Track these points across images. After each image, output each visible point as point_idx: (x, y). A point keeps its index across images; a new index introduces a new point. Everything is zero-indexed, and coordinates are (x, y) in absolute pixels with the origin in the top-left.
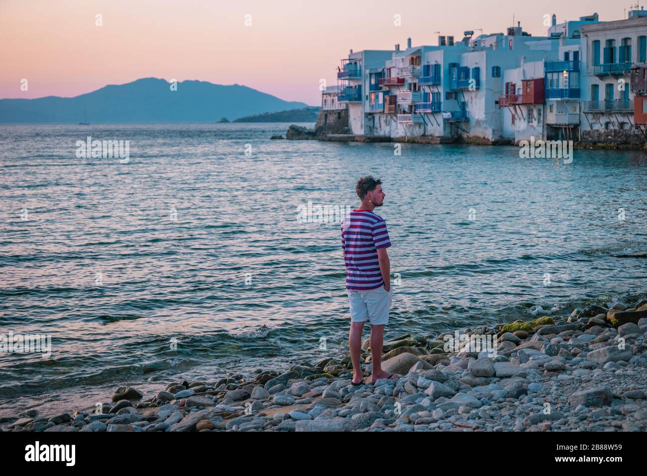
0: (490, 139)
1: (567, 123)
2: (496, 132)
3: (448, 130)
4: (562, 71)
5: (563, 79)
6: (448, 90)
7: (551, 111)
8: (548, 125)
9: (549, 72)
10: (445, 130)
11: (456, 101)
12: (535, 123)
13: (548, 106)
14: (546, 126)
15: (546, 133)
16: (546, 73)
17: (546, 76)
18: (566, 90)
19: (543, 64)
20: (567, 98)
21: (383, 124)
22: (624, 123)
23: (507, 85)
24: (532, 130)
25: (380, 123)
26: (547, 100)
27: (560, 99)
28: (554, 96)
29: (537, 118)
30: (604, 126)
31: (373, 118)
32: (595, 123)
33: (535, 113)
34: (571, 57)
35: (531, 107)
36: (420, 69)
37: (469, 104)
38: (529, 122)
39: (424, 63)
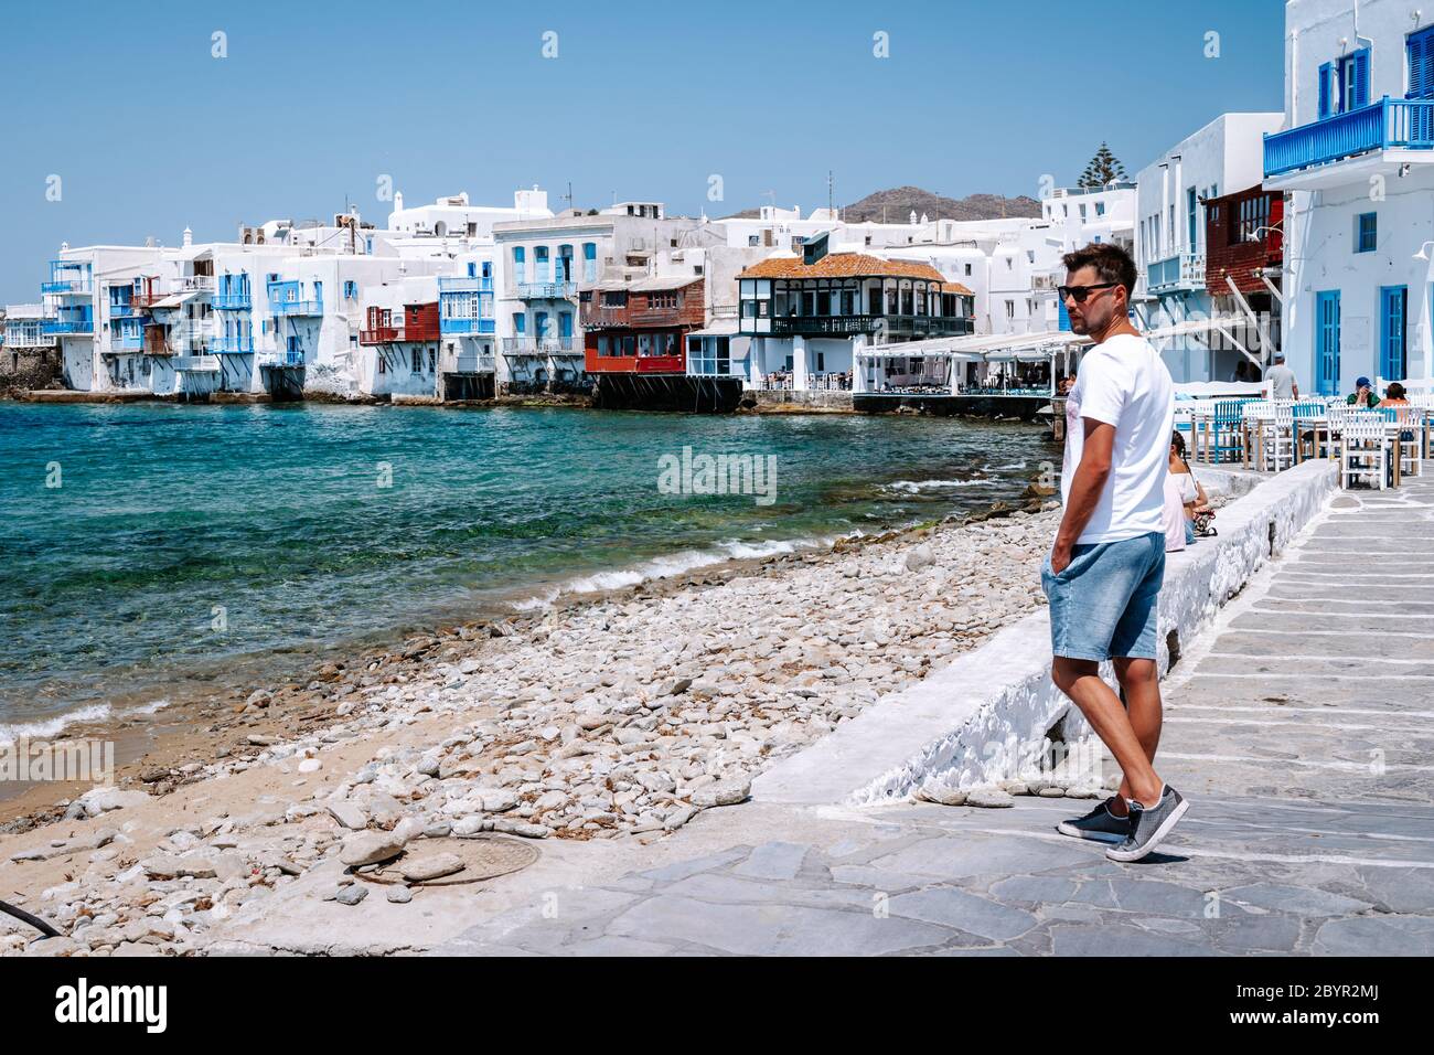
0: (346, 396)
1: (477, 371)
2: (355, 385)
3: (267, 382)
4: (467, 293)
5: (467, 305)
6: (267, 318)
8: (446, 374)
9: (446, 293)
10: (261, 381)
11: (279, 335)
12: (425, 371)
14: (443, 376)
15: (443, 386)
16: (442, 294)
17: (441, 300)
18: (475, 320)
19: (436, 281)
20: (476, 333)
21: (137, 373)
22: (565, 371)
23: (370, 310)
24: (420, 381)
25: (131, 372)
26: (443, 335)
27: (466, 335)
28: (454, 330)
29: (427, 364)
30: (533, 376)
31: (117, 362)
32: (519, 371)
33: (426, 357)
34: (479, 271)
35: (419, 346)
36: (214, 283)
37: (304, 340)
38: (415, 370)
39: (219, 271)
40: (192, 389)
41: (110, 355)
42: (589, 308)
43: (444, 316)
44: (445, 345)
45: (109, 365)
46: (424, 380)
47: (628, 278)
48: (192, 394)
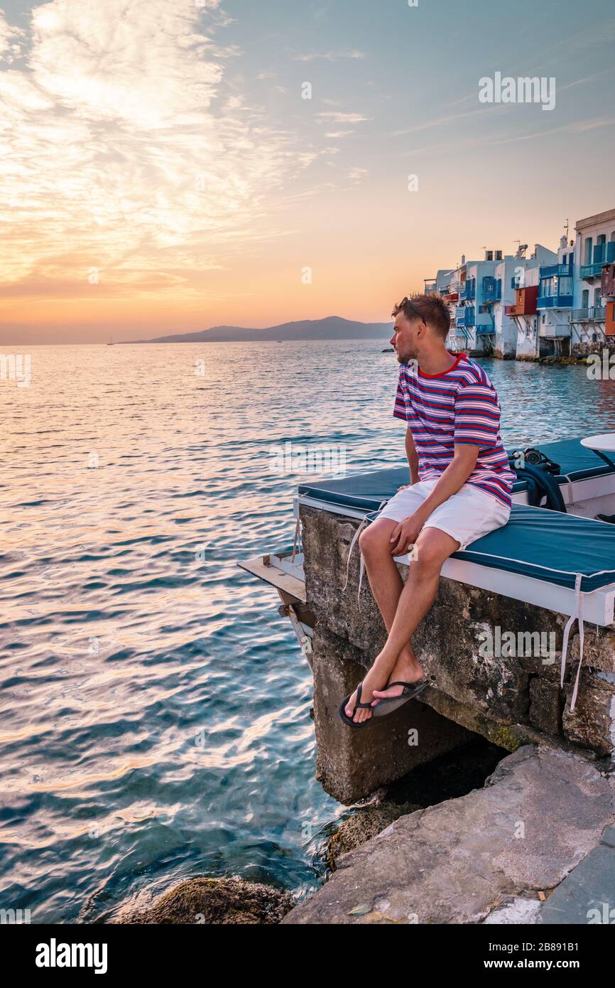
0: (502, 351)
1: (554, 335)
2: (508, 345)
3: (481, 343)
4: (552, 277)
5: (552, 287)
6: (481, 304)
7: (544, 322)
8: (540, 337)
9: (543, 279)
10: (477, 343)
11: (489, 315)
12: (531, 336)
13: (541, 317)
14: (539, 339)
15: (539, 346)
16: (541, 280)
17: (540, 284)
18: (555, 297)
19: (538, 270)
20: (555, 307)
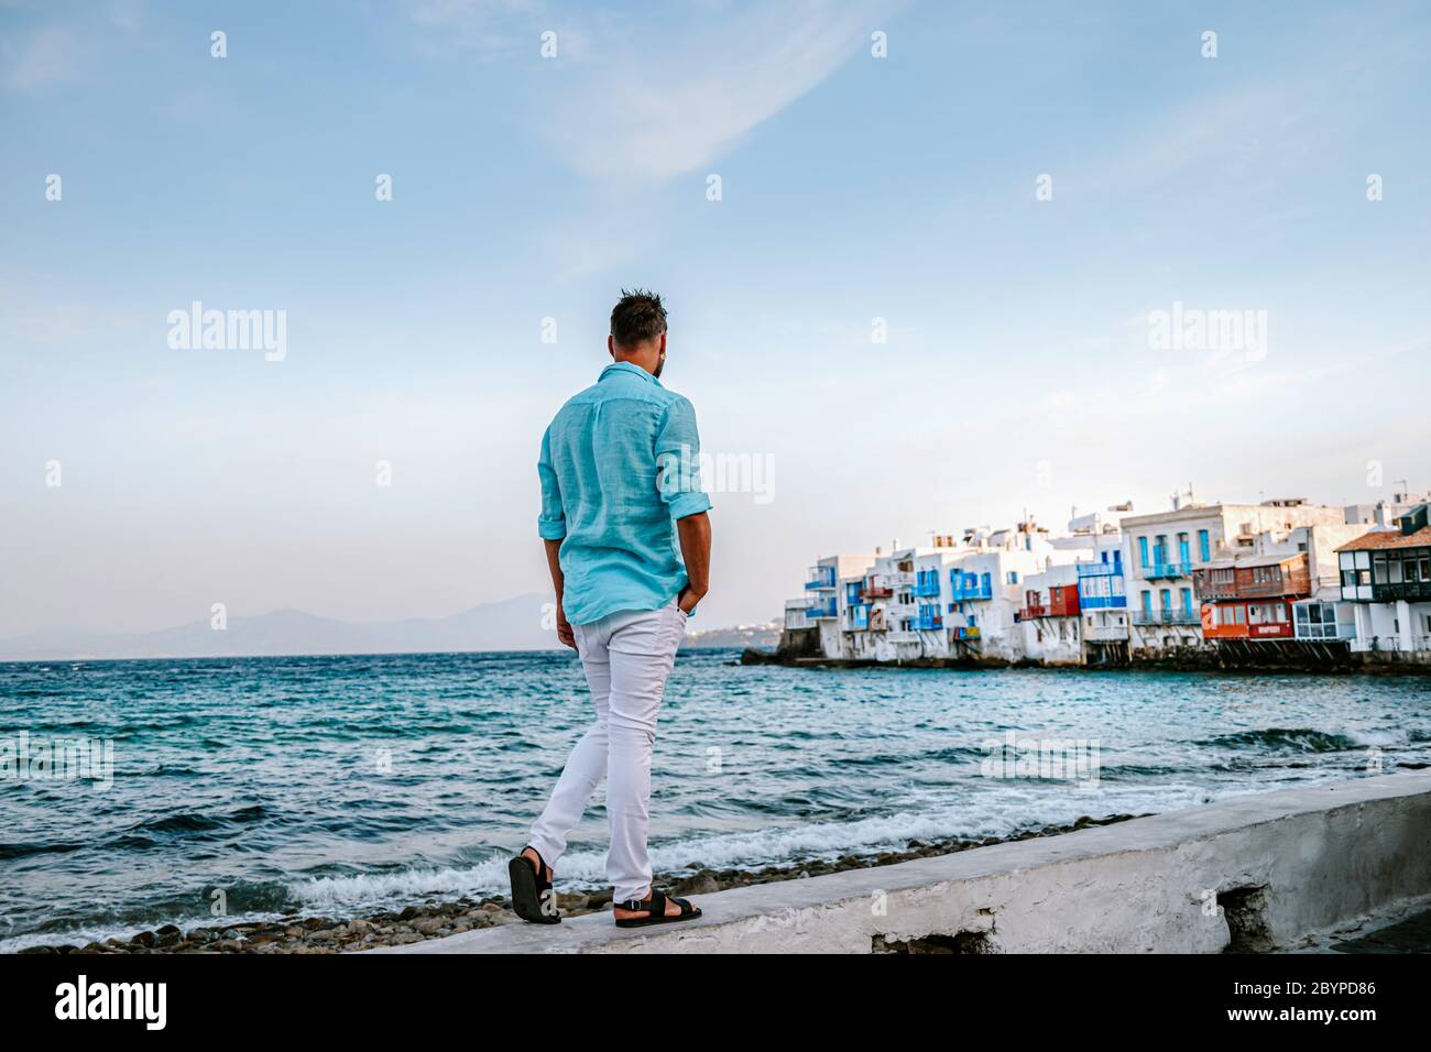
0: (1011, 659)
1: (1112, 639)
2: (1018, 651)
3: (954, 650)
4: (1101, 575)
5: (1102, 585)
6: (951, 602)
7: (1089, 624)
8: (1087, 642)
9: (1083, 577)
10: (950, 650)
11: (962, 614)
12: (1070, 639)
14: (1084, 643)
15: (1084, 652)
16: (1079, 578)
17: (1079, 582)
18: (1107, 598)
19: (1074, 567)
20: (1109, 608)
21: (867, 645)
22: (1188, 637)
23: (1028, 593)
24: (1066, 648)
25: (863, 644)
26: (1083, 610)
27: (1100, 609)
28: (1092, 606)
29: (1072, 634)
30: (1161, 642)
31: (854, 637)
32: (1149, 638)
33: (1069, 628)
34: (1111, 558)
35: (1064, 619)
36: (913, 577)
37: (980, 618)
38: (1061, 638)
39: (917, 569)
40: (902, 656)
41: (849, 633)
42: (1201, 584)
43: (1084, 595)
44: (1085, 619)
45: (849, 639)
46: (1069, 646)
47: (1237, 557)
48: (903, 661)
